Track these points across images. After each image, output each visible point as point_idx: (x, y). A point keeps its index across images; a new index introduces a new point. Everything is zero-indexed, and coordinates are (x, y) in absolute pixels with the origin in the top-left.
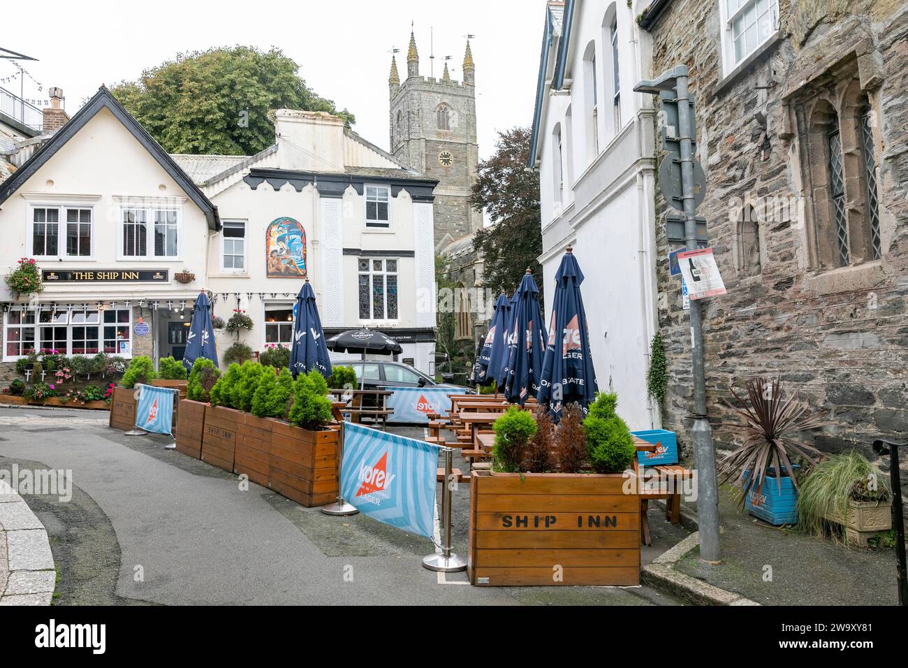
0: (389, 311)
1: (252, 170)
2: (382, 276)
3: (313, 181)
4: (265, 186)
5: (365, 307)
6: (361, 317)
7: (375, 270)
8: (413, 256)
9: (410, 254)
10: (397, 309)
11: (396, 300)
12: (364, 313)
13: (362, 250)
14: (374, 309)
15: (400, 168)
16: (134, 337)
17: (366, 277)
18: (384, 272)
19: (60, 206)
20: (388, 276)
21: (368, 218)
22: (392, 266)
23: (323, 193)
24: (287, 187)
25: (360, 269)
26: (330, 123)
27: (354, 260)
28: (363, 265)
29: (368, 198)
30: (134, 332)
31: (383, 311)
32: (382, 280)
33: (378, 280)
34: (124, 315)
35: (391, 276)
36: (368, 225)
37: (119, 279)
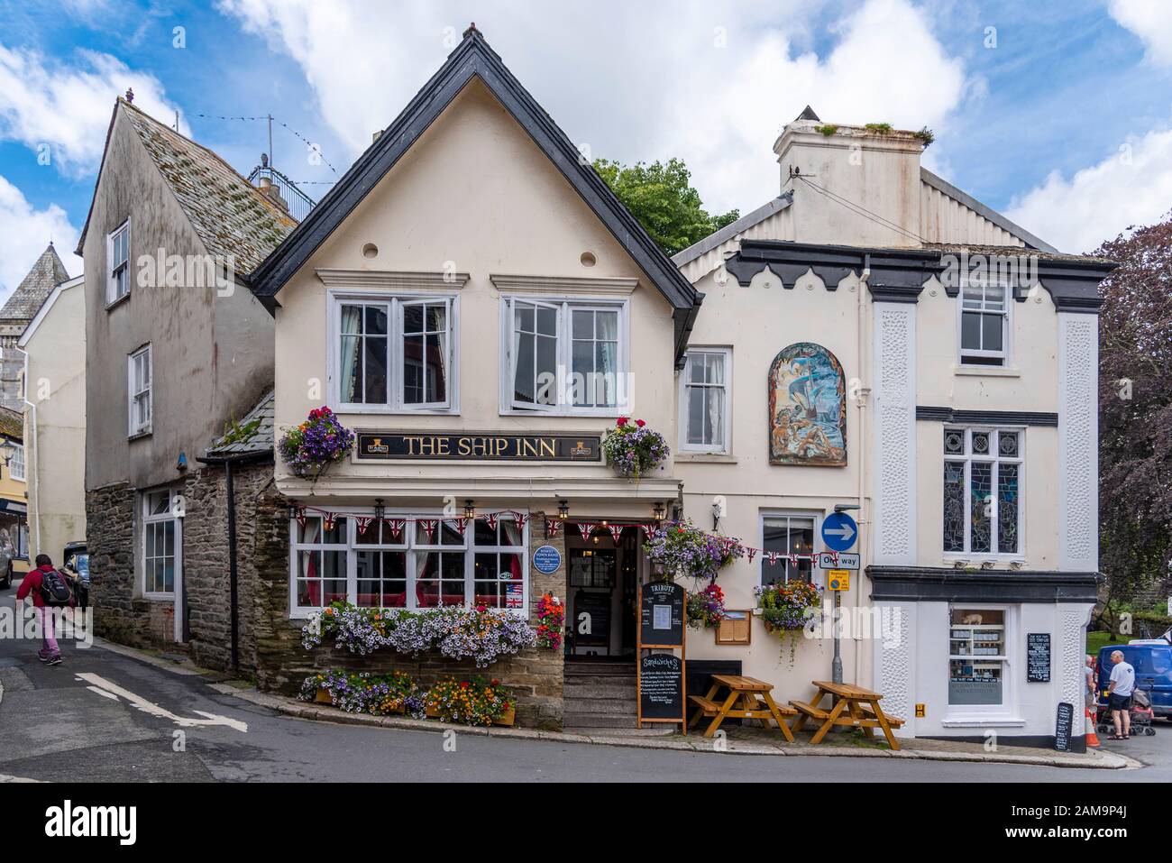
0: (1000, 536)
1: (746, 244)
2: (989, 465)
3: (859, 268)
4: (766, 278)
5: (953, 527)
6: (947, 547)
7: (975, 451)
8: (1056, 425)
9: (1049, 420)
10: (1016, 533)
11: (1016, 514)
12: (952, 540)
13: (956, 408)
14: (973, 532)
15: (1023, 245)
16: (532, 577)
17: (958, 466)
18: (993, 457)
19: (389, 299)
20: (1001, 466)
21: (964, 346)
22: (1010, 445)
23: (880, 293)
24: (809, 280)
25: (947, 450)
26: (897, 146)
27: (936, 429)
28: (953, 441)
29: (965, 305)
30: (532, 566)
31: (988, 535)
32: (989, 473)
33: (981, 472)
34: (510, 531)
35: (1007, 466)
36: (966, 360)
37: (510, 453)
